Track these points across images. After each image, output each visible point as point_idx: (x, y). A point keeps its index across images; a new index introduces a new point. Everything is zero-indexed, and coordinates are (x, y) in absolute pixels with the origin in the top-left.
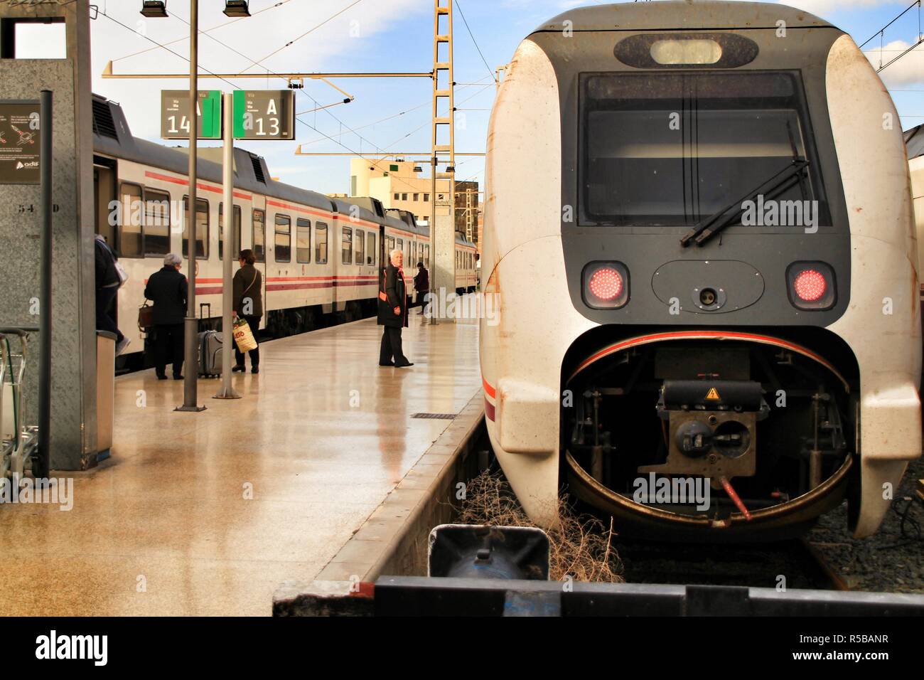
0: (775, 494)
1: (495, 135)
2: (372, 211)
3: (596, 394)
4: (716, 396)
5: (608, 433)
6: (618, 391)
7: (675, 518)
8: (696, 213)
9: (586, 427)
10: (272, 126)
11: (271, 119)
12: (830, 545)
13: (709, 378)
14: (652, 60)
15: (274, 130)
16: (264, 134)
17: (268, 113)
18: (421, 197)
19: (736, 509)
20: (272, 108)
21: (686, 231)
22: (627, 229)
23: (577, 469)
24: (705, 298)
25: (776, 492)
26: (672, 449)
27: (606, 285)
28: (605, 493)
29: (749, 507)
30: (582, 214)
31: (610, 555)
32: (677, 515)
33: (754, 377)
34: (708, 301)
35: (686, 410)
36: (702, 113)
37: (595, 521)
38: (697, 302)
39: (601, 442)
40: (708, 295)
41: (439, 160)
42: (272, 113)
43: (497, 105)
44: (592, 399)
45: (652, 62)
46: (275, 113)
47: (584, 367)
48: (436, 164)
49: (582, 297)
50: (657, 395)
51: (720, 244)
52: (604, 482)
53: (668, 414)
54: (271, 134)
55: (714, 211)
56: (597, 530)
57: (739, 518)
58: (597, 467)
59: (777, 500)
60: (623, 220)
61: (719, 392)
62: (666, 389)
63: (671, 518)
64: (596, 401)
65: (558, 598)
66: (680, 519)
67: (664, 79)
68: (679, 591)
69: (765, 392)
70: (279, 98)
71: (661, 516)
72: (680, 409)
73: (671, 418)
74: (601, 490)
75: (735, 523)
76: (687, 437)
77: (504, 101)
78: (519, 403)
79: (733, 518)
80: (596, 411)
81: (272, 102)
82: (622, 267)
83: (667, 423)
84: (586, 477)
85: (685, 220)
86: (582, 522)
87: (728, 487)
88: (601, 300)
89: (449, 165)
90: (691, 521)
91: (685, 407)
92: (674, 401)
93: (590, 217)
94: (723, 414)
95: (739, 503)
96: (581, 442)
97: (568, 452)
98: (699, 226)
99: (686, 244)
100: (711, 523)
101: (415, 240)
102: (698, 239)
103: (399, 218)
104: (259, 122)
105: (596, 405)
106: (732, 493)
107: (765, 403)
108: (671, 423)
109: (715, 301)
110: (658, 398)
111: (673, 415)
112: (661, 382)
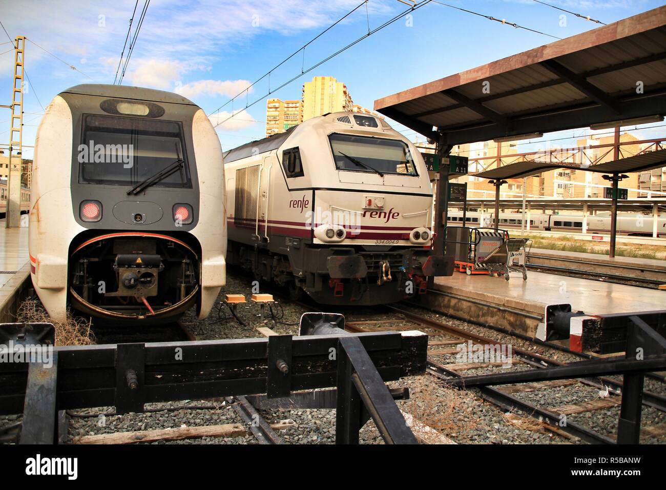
0: (166, 303)
1: (39, 139)
3: (85, 261)
4: (140, 262)
5: (91, 279)
6: (96, 260)
7: (121, 316)
8: (136, 180)
9: (80, 276)
12: (190, 323)
13: (137, 254)
14: (117, 111)
19: (149, 311)
21: (130, 188)
22: (102, 186)
23: (76, 295)
24: (137, 218)
25: (166, 302)
26: (120, 285)
27: (91, 211)
28: (89, 306)
29: (154, 309)
30: (81, 179)
31: (90, 334)
32: (122, 314)
33: (157, 253)
34: (138, 219)
35: (127, 268)
36: (140, 137)
37: (83, 319)
38: (133, 220)
39: (88, 283)
40: (138, 217)
43: (42, 124)
44: (83, 263)
45: (117, 112)
47: (79, 249)
48: (12, 151)
50: (114, 261)
51: (145, 194)
52: (89, 301)
53: (119, 270)
55: (142, 180)
56: (84, 322)
57: (150, 314)
58: (85, 294)
59: (167, 306)
60: (100, 182)
61: (142, 260)
62: (118, 259)
63: (120, 316)
64: (85, 264)
65: (57, 354)
66: (124, 316)
67: (123, 120)
68: (114, 346)
69: (162, 259)
71: (115, 315)
72: (124, 267)
73: (120, 271)
74: (87, 305)
75: (148, 317)
76: (127, 279)
77: (45, 123)
78: (47, 265)
79: (147, 314)
80: (85, 269)
82: (99, 203)
83: (118, 273)
84: (80, 299)
85: (131, 183)
86: (76, 321)
87: (145, 301)
88: (88, 218)
90: (128, 316)
91: (127, 266)
92: (122, 264)
93: (85, 179)
94: (143, 269)
95: (150, 308)
96: (78, 283)
97: (71, 288)
98: (135, 186)
99: (129, 194)
100: (138, 317)
102: (135, 192)
105: (85, 266)
106: (147, 303)
107: (162, 264)
108: (120, 274)
109: (141, 220)
110: (114, 262)
111: (121, 270)
112: (116, 255)
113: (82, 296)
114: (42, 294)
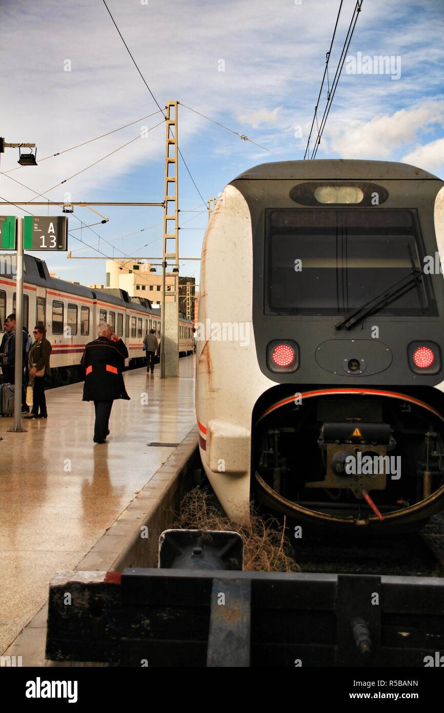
0: (400, 502)
1: (207, 251)
2: (120, 298)
3: (276, 432)
4: (359, 434)
5: (284, 459)
6: (291, 430)
7: (330, 519)
8: (346, 307)
9: (269, 454)
10: (52, 241)
11: (51, 236)
12: (438, 536)
13: (354, 422)
14: (316, 201)
15: (53, 244)
16: (46, 247)
17: (49, 232)
18: (155, 288)
19: (373, 513)
20: (51, 228)
21: (339, 319)
22: (298, 317)
23: (263, 484)
24: (352, 366)
25: (400, 500)
26: (329, 471)
27: (284, 356)
28: (282, 501)
30: (267, 307)
31: (285, 544)
32: (332, 517)
33: (385, 421)
34: (354, 368)
35: (339, 444)
36: (351, 238)
37: (274, 519)
38: (346, 368)
39: (280, 466)
40: (354, 363)
41: (168, 263)
42: (51, 232)
43: (209, 230)
44: (274, 434)
45: (316, 202)
46: (54, 232)
47: (268, 413)
48: (166, 267)
49: (266, 364)
50: (319, 432)
51: (362, 329)
52: (282, 494)
53: (326, 446)
54: (51, 247)
55: (358, 305)
56: (274, 526)
57: (375, 518)
58: (277, 483)
59: (402, 506)
60: (296, 311)
61: (361, 431)
62: (325, 429)
63: (328, 518)
64: (276, 437)
66: (335, 519)
67: (324, 213)
68: (333, 578)
69: (392, 431)
70: (56, 222)
71: (321, 517)
72: (335, 443)
73: (328, 449)
74: (279, 499)
75: (371, 522)
76: (340, 462)
77: (214, 227)
78: (223, 438)
79: (371, 519)
80: (276, 444)
81: (51, 225)
83: (325, 452)
84: (269, 490)
85: (338, 311)
86: (264, 520)
87: (367, 497)
88: (280, 367)
89: (175, 267)
90: (342, 520)
91: (338, 441)
92: (331, 437)
93: (273, 309)
94: (364, 446)
95: (375, 508)
96: (265, 466)
97: (256, 472)
98: (348, 316)
99: (339, 328)
100: (355, 522)
101: (151, 319)
102: (347, 325)
103: (139, 303)
104: (42, 238)
105: (276, 439)
106: (370, 501)
107: (393, 439)
108: (328, 452)
109: (358, 368)
110: (319, 435)
111: (330, 447)
112: (321, 424)
113: (271, 486)
114: (215, 480)
